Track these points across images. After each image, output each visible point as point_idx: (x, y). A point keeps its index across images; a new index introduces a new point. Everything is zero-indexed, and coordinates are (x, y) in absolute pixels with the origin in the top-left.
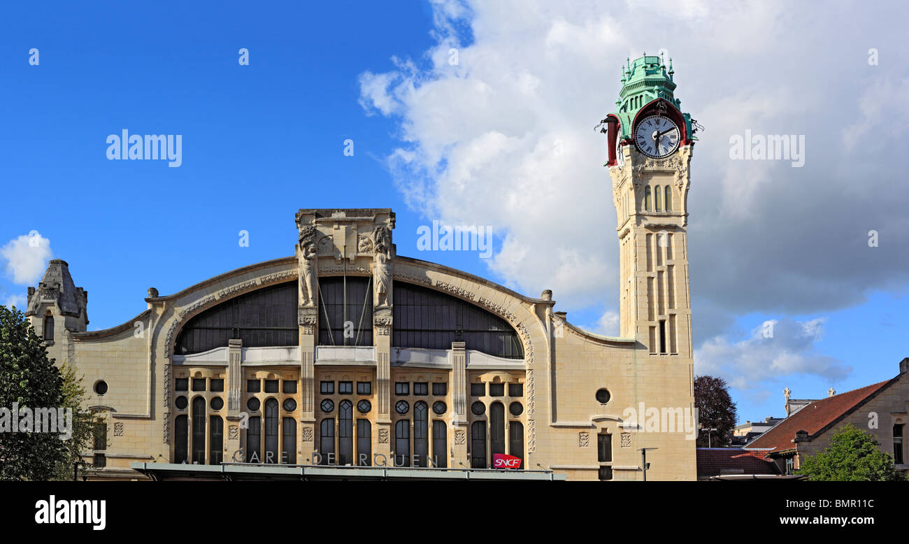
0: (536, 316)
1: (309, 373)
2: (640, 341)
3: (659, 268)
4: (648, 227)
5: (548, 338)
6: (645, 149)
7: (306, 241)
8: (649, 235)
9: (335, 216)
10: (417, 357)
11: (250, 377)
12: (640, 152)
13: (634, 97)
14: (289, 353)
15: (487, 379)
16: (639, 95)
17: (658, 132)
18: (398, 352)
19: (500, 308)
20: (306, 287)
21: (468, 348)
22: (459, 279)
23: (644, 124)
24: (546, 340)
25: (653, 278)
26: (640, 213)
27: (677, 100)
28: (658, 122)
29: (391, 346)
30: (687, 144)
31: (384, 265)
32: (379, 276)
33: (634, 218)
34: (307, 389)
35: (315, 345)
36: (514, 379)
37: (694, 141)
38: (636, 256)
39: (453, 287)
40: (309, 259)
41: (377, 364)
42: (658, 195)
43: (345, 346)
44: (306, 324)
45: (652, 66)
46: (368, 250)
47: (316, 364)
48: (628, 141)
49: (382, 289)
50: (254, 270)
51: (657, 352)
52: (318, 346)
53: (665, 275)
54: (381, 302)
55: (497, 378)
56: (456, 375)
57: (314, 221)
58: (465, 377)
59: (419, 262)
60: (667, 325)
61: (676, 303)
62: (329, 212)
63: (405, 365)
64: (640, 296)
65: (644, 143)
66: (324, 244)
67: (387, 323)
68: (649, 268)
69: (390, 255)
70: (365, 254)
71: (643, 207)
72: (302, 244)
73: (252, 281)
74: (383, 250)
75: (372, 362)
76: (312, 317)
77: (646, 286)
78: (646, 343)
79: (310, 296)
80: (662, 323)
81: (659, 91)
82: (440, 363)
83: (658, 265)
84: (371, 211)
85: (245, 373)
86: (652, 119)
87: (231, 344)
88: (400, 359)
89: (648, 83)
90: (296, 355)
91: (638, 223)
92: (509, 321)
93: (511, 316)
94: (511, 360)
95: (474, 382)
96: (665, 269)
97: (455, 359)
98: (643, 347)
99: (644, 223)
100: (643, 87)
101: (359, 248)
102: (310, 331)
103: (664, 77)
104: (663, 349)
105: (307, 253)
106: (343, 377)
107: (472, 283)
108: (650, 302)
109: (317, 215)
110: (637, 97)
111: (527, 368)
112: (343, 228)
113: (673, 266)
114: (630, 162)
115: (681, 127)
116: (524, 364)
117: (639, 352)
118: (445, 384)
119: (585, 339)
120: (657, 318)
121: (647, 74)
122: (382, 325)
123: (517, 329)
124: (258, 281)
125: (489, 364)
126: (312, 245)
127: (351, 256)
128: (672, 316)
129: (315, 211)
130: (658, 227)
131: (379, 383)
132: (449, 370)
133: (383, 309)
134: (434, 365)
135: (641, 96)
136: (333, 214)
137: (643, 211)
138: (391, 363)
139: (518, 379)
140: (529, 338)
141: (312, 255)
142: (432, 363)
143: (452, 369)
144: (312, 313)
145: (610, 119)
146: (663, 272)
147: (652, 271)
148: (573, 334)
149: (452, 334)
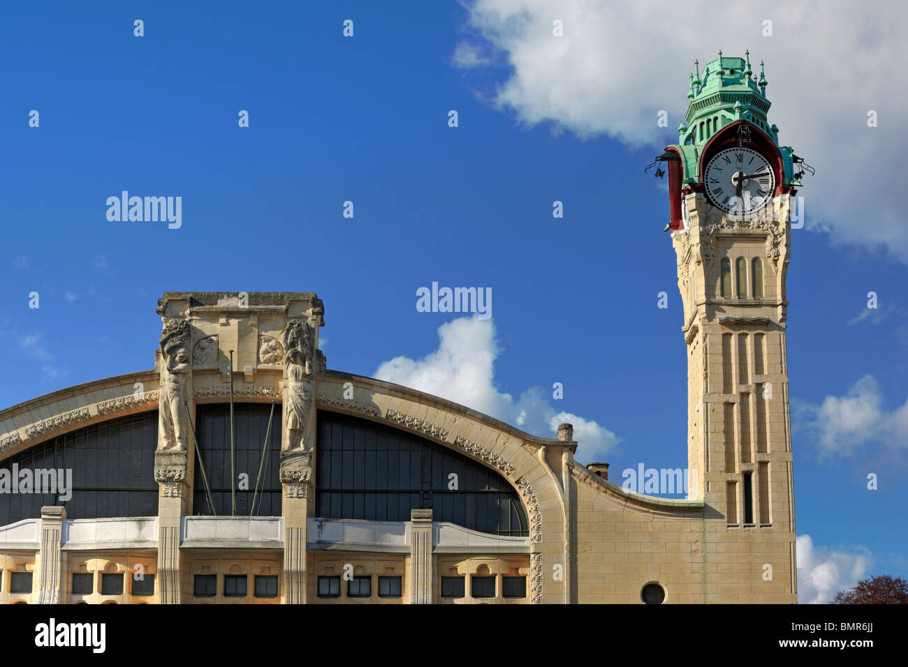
0: (545, 466)
1: (170, 561)
2: (712, 505)
3: (743, 389)
4: (725, 323)
5: (564, 501)
6: (720, 200)
7: (172, 344)
8: (726, 336)
9: (223, 304)
10: (353, 533)
11: (77, 569)
12: (713, 205)
13: (705, 120)
14: (140, 528)
15: (466, 568)
16: (712, 117)
17: (741, 174)
18: (320, 527)
19: (489, 453)
20: (171, 419)
21: (438, 518)
22: (423, 407)
23: (719, 161)
24: (562, 504)
25: (734, 404)
26: (713, 300)
27: (774, 126)
28: (740, 159)
29: (309, 515)
30: (784, 192)
31: (299, 384)
32: (290, 401)
33: (703, 309)
34: (169, 588)
35: (185, 513)
36: (511, 568)
37: (795, 188)
38: (706, 369)
39: (413, 420)
40: (175, 373)
41: (285, 547)
42: (741, 273)
43: (233, 517)
44: (168, 481)
45: (732, 72)
46: (275, 360)
47: (186, 545)
48: (695, 188)
49: (295, 421)
50: (86, 391)
51: (738, 522)
52: (188, 517)
53: (752, 399)
54: (294, 444)
55: (483, 567)
56: (416, 564)
57: (188, 312)
58: (430, 566)
59: (357, 379)
60: (754, 478)
61: (768, 444)
62: (213, 298)
63: (333, 547)
64: (712, 433)
65: (718, 191)
66: (203, 349)
67: (302, 479)
68: (727, 388)
69: (310, 367)
70: (270, 366)
71: (718, 292)
72: (165, 349)
73: (82, 410)
74: (299, 359)
75: (276, 542)
76: (178, 469)
77: (722, 416)
78: (721, 507)
79: (177, 435)
80: (747, 476)
81: (740, 108)
82: (391, 544)
83: (741, 383)
84: (282, 297)
85: (68, 562)
86: (731, 154)
87: (44, 513)
88: (325, 537)
89: (725, 97)
90: (151, 532)
91: (710, 316)
92: (504, 473)
93: (507, 467)
94: (510, 538)
95: (447, 574)
96: (752, 389)
97: (416, 537)
98: (718, 515)
99: (720, 316)
100: (718, 105)
101: (261, 356)
102: (175, 491)
103: (750, 89)
104: (748, 518)
105: (173, 364)
106: (231, 568)
107: (444, 413)
108: (729, 443)
109: (193, 302)
110: (709, 121)
111: (532, 550)
112: (234, 322)
113: (764, 384)
114: (697, 220)
115: (776, 167)
116: (528, 543)
117: (710, 523)
118: (401, 577)
119: (624, 503)
120: (738, 467)
121: (724, 85)
122: (293, 481)
123: (516, 487)
124: (93, 410)
125: (470, 545)
126: (181, 350)
127: (248, 369)
128: (763, 464)
129: (190, 295)
130: (740, 324)
131: (288, 578)
132: (405, 555)
133: (296, 455)
134: (381, 546)
135: (716, 118)
136: (219, 301)
137: (718, 298)
138: (308, 544)
139: (517, 569)
140: (534, 501)
141: (181, 366)
142: (377, 543)
143: (410, 554)
144: (179, 462)
145: (670, 155)
146: (748, 394)
147: (732, 393)
148: (604, 495)
149: (415, 497)
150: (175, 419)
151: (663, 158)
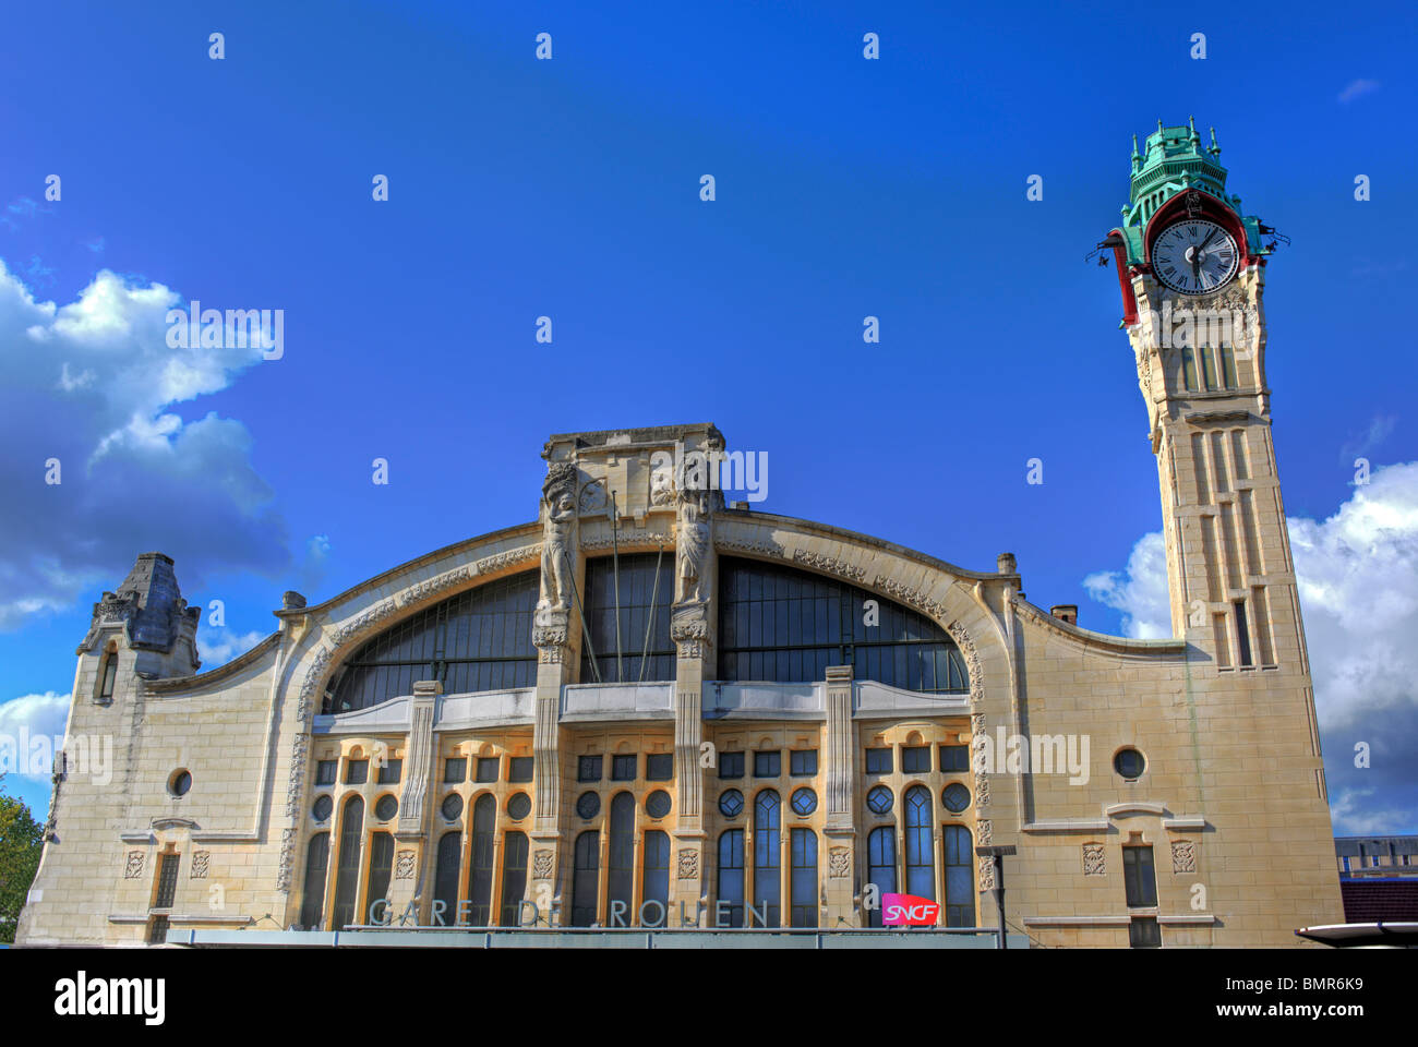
0: (983, 605)
1: (546, 740)
2: (1195, 644)
3: (1223, 498)
4: (1193, 420)
5: (1009, 648)
6: (1174, 281)
7: (555, 490)
8: (1196, 436)
9: (613, 442)
10: (751, 698)
11: (450, 753)
12: (1165, 287)
13: (1150, 197)
14: (517, 702)
15: (894, 737)
16: (1157, 192)
17: (1195, 249)
18: (718, 691)
19: (915, 594)
20: (553, 574)
21: (857, 676)
22: (836, 544)
23: (1168, 237)
24: (1006, 651)
25: (1213, 517)
26: (1174, 395)
27: (1233, 196)
28: (1194, 232)
29: (706, 677)
30: (1251, 262)
31: (693, 526)
32: (683, 545)
33: (1164, 406)
34: (546, 772)
35: (563, 684)
36: (949, 735)
37: (1264, 257)
38: (1174, 477)
39: (825, 559)
40: (559, 522)
41: (677, 717)
42: (1208, 361)
43: (619, 684)
44: (548, 644)
45: (1177, 141)
46: (668, 500)
47: (565, 719)
48: (1141, 269)
49: (688, 568)
50: (466, 548)
51: (1233, 664)
52: (568, 686)
53: (1235, 510)
54: (688, 595)
55: (914, 735)
56: (833, 732)
57: (574, 454)
58: (850, 735)
59: (760, 516)
60: (1248, 607)
61: (1263, 564)
62: (601, 437)
63: (729, 715)
64: (1188, 554)
65: (1171, 271)
66: (591, 494)
67: (696, 635)
68: (1203, 498)
69: (705, 505)
70: (663, 508)
71: (1180, 385)
72: (548, 496)
73: (460, 570)
74: (693, 498)
75: (666, 712)
76: (558, 630)
77: (1199, 532)
78: (1207, 645)
79: (559, 592)
80: (1239, 605)
81: (1188, 177)
82: (803, 710)
83: (1220, 491)
84: (676, 430)
85: (441, 745)
86: (1182, 228)
87: (417, 690)
88: (722, 705)
89: (1169, 169)
90: (527, 706)
91: (1173, 414)
92: (935, 617)
93: (937, 609)
94: (941, 697)
95: (872, 745)
96: (1235, 497)
97: (832, 699)
98: (1205, 657)
99: (1184, 413)
100: (1163, 177)
101: (653, 497)
102: (555, 656)
103: (1198, 157)
104: (1245, 659)
105: (556, 511)
106: (619, 747)
107: (860, 548)
108: (1211, 565)
109: (580, 443)
110: (1154, 197)
111: (972, 711)
112: (623, 462)
113: (1250, 490)
114: (1148, 305)
115: (1237, 237)
116: (966, 702)
117: (1196, 666)
118: (816, 751)
119: (1083, 646)
120: (1227, 595)
121: (1167, 156)
122: (686, 638)
123: (950, 633)
124: (472, 568)
125: (898, 707)
126: (565, 496)
127: (638, 513)
128: (1258, 589)
129: (578, 436)
130: (1211, 420)
131: (680, 755)
132: (820, 723)
133: (689, 607)
134: (790, 713)
135: (1162, 193)
136: (608, 440)
137: (1181, 392)
138: (703, 713)
139: (957, 736)
140: (972, 650)
141: (564, 514)
142: (786, 709)
143: (825, 721)
144: (559, 623)
145: (1114, 240)
146: (1230, 504)
147: (1209, 503)
148: (1059, 637)
149: (834, 653)
150: (557, 573)
151: (1107, 245)
